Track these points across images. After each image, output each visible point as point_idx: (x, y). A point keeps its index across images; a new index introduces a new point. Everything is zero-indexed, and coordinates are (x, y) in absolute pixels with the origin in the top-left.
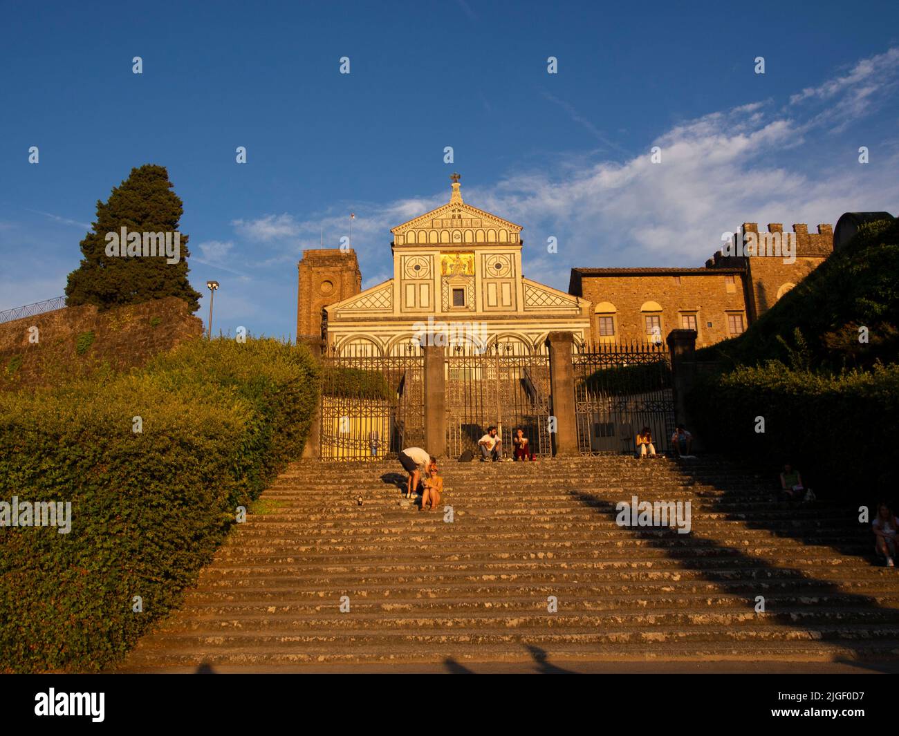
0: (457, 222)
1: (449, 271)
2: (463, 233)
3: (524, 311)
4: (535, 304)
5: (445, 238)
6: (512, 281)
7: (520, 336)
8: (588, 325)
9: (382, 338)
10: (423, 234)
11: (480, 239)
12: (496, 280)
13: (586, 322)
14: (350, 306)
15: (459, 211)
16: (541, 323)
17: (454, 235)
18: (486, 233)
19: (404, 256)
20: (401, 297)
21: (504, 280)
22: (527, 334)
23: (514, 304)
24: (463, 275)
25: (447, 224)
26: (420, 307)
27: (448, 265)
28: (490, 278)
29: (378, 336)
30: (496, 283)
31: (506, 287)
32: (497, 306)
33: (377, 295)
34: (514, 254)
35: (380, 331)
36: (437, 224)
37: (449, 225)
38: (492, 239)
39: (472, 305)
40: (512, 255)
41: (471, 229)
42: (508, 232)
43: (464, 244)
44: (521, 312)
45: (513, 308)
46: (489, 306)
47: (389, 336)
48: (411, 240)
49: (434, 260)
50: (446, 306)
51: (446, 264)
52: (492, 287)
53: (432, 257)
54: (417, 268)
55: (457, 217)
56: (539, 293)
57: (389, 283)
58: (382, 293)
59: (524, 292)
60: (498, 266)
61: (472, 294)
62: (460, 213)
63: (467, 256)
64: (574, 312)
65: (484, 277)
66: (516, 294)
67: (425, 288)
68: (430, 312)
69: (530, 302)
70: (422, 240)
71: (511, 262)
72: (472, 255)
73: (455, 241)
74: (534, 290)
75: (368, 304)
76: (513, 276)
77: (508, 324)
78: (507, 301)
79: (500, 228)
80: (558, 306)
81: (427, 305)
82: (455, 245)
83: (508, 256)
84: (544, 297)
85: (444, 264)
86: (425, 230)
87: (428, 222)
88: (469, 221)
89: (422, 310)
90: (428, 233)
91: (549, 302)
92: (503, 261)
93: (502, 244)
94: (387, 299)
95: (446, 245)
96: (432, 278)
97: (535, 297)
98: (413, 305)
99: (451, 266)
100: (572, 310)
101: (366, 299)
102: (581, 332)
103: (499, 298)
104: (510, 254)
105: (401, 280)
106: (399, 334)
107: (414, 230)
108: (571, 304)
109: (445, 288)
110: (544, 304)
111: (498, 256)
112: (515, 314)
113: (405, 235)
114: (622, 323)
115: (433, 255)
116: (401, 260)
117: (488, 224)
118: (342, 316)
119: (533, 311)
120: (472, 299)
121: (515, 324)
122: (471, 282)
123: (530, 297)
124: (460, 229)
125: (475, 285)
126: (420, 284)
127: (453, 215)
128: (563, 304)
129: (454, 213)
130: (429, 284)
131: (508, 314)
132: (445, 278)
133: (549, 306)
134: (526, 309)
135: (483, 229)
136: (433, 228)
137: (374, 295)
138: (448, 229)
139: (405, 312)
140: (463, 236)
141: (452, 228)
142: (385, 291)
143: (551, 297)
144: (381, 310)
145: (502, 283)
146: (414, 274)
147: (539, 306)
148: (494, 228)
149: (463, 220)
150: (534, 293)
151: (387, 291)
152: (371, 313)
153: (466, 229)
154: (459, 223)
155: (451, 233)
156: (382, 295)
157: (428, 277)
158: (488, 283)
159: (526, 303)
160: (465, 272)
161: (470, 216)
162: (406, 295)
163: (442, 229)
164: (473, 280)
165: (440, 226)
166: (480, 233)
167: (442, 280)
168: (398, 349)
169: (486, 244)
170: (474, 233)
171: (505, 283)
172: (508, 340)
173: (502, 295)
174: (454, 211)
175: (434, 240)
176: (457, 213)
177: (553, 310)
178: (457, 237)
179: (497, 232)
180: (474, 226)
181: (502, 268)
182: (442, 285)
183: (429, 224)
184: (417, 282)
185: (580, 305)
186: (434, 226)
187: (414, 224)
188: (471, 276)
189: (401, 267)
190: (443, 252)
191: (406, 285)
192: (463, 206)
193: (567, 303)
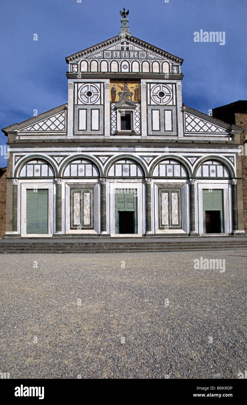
2: (130, 64)
3: (184, 136)
4: (194, 130)
5: (114, 68)
6: (174, 109)
7: (180, 159)
9: (56, 158)
11: (146, 70)
12: (159, 107)
14: (28, 129)
15: (128, 43)
17: (123, 65)
18: (151, 64)
19: (78, 83)
20: (74, 121)
21: (166, 108)
22: (186, 157)
23: (175, 129)
25: (116, 55)
26: (91, 130)
27: (117, 92)
28: (154, 105)
29: (52, 156)
30: (159, 110)
31: (168, 114)
32: (160, 130)
33: (53, 119)
36: (108, 54)
37: (119, 56)
38: (156, 70)
39: (138, 129)
40: (174, 85)
41: (138, 60)
42: (171, 64)
43: (131, 74)
44: (181, 137)
45: (174, 133)
46: (152, 130)
47: (62, 156)
48: (84, 69)
50: (114, 129)
51: (115, 91)
52: (156, 113)
54: (89, 94)
55: (125, 49)
56: (197, 120)
58: (57, 116)
59: (184, 119)
60: (161, 94)
61: (138, 119)
62: (128, 46)
64: (227, 139)
65: (149, 103)
66: (177, 120)
67: (95, 113)
68: (99, 135)
69: (189, 128)
70: (94, 69)
71: (172, 91)
72: (138, 84)
73: (123, 70)
74: (193, 118)
75: (44, 127)
76: (175, 104)
77: (169, 147)
78: (168, 127)
79: (163, 61)
80: (213, 133)
81: (98, 129)
82: (123, 74)
83: (170, 86)
84: (201, 124)
85: (113, 92)
86: (97, 60)
87: (99, 53)
88: (136, 54)
89: (93, 133)
90: (99, 63)
91: (205, 128)
92: (165, 90)
93: (165, 75)
94: (61, 123)
95: (115, 74)
96: (102, 103)
97: (193, 124)
98: (85, 129)
99: (120, 94)
100: (225, 137)
101: (42, 123)
102: (233, 157)
103: (162, 124)
104: (172, 84)
105: (74, 105)
106: (72, 154)
107: (87, 59)
108: (224, 131)
109: (114, 113)
110: (201, 130)
111: (161, 85)
112: (175, 138)
113: (79, 63)
115: (103, 83)
116: (74, 87)
117: (153, 57)
118: (22, 138)
120: (138, 124)
122: (137, 109)
123: (189, 124)
124: (127, 60)
125: (140, 111)
126: (92, 109)
127: (122, 47)
128: (217, 131)
129: (122, 46)
130: (99, 109)
131: (170, 138)
132: (114, 104)
133: (206, 132)
134: (185, 135)
135: (148, 61)
136: (103, 58)
137: (50, 119)
138: (117, 60)
139: (77, 135)
140: (130, 67)
141: (121, 58)
142: (60, 115)
143: (207, 124)
144: (56, 132)
145: (165, 110)
146: (86, 100)
147: (198, 132)
148: (158, 61)
149: (131, 52)
150: (193, 120)
151: (61, 115)
152: (47, 135)
153: (133, 60)
154: (127, 54)
155: (120, 64)
156: (57, 119)
157: (98, 103)
158: (152, 110)
159: (186, 129)
160: (131, 99)
161: (136, 49)
162: (79, 119)
163: (112, 60)
164: (139, 106)
165: (110, 57)
166: (146, 64)
167: (111, 106)
168: (70, 169)
169: (151, 76)
170: (141, 64)
171: (167, 110)
172: (170, 162)
173: (165, 121)
174: (122, 43)
175: (104, 69)
176: (125, 46)
177: (209, 136)
178: (125, 67)
179: (161, 64)
180: (140, 57)
181: (164, 96)
182: (111, 110)
183: (100, 55)
184: (89, 108)
185: (233, 132)
186: (105, 57)
187: (87, 54)
189: (74, 93)
190: (112, 80)
191: (79, 110)
192: (130, 39)
193: (221, 130)
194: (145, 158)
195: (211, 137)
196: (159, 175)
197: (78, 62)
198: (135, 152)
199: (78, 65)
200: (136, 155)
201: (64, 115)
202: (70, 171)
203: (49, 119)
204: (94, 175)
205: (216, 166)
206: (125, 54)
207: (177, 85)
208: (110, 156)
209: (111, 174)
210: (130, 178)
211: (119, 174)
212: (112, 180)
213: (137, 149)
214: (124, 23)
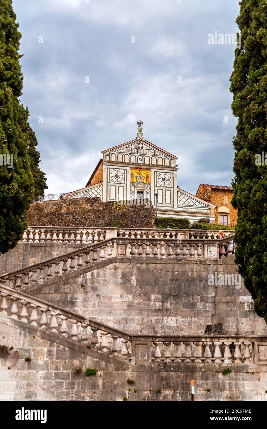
0: (140, 151)
1: (135, 181)
2: (144, 158)
3: (178, 208)
4: (184, 204)
5: (133, 160)
6: (172, 189)
8: (214, 219)
10: (120, 156)
11: (154, 162)
12: (162, 188)
13: (212, 217)
14: (77, 196)
15: (142, 144)
16: (187, 216)
17: (139, 158)
18: (157, 159)
19: (109, 168)
20: (107, 193)
23: (172, 203)
24: (144, 183)
25: (135, 151)
27: (135, 176)
28: (159, 187)
30: (162, 190)
31: (168, 193)
32: (162, 203)
33: (93, 191)
34: (173, 173)
36: (129, 150)
37: (136, 152)
38: (160, 163)
40: (172, 174)
41: (149, 156)
42: (170, 159)
43: (144, 165)
44: (176, 208)
45: (172, 205)
46: (158, 203)
48: (113, 159)
49: (127, 172)
52: (160, 192)
53: (125, 170)
54: (117, 176)
55: (140, 148)
56: (187, 198)
57: (100, 184)
58: (96, 189)
59: (178, 197)
60: (164, 180)
61: (148, 195)
62: (142, 146)
63: (146, 172)
64: (206, 211)
65: (156, 185)
66: (173, 197)
67: (121, 189)
69: (181, 203)
70: (120, 160)
71: (171, 178)
72: (149, 172)
73: (139, 162)
74: (184, 196)
75: (88, 195)
76: (172, 186)
77: (169, 214)
78: (168, 201)
79: (165, 157)
80: (197, 206)
82: (139, 165)
83: (170, 174)
84: (189, 200)
86: (122, 153)
88: (147, 151)
90: (123, 156)
91: (192, 203)
92: (166, 177)
93: (166, 167)
94: (99, 194)
95: (134, 164)
96: (125, 183)
97: (184, 200)
98: (114, 199)
99: (136, 177)
101: (86, 193)
103: (164, 199)
104: (171, 173)
105: (107, 183)
107: (115, 153)
108: (204, 206)
109: (133, 190)
110: (189, 204)
111: (164, 173)
112: (172, 209)
113: (110, 154)
114: (232, 220)
116: (107, 171)
117: (159, 154)
119: (183, 208)
120: (148, 198)
121: (173, 215)
122: (148, 188)
123: (181, 200)
124: (142, 155)
125: (150, 190)
126: (119, 186)
127: (138, 146)
128: (200, 205)
130: (123, 187)
131: (169, 209)
132: (133, 184)
133: (192, 206)
135: (155, 156)
136: (126, 153)
138: (135, 155)
140: (144, 160)
141: (138, 154)
142: (98, 188)
143: (193, 201)
145: (166, 190)
146: (115, 180)
147: (186, 206)
148: (162, 157)
149: (144, 150)
150: (184, 197)
153: (146, 156)
155: (137, 157)
156: (96, 191)
157: (123, 182)
158: (158, 189)
159: (179, 203)
161: (148, 148)
162: (110, 192)
163: (132, 154)
164: (149, 186)
165: (131, 152)
166: (154, 159)
167: (131, 185)
169: (157, 166)
170: (150, 158)
171: (167, 190)
173: (166, 197)
174: (138, 144)
175: (127, 160)
176: (140, 145)
177: (194, 209)
178: (140, 160)
179: (164, 159)
180: (150, 154)
181: (166, 181)
182: (131, 188)
183: (124, 150)
184: (117, 185)
185: (209, 207)
186: (127, 152)
187: (116, 149)
188: (148, 184)
189: (107, 175)
190: (132, 168)
191: (110, 186)
192: (144, 141)
193: (202, 205)
195: (195, 209)
197: (109, 154)
199: (109, 156)
201: (100, 188)
203: (90, 190)
214: (140, 130)
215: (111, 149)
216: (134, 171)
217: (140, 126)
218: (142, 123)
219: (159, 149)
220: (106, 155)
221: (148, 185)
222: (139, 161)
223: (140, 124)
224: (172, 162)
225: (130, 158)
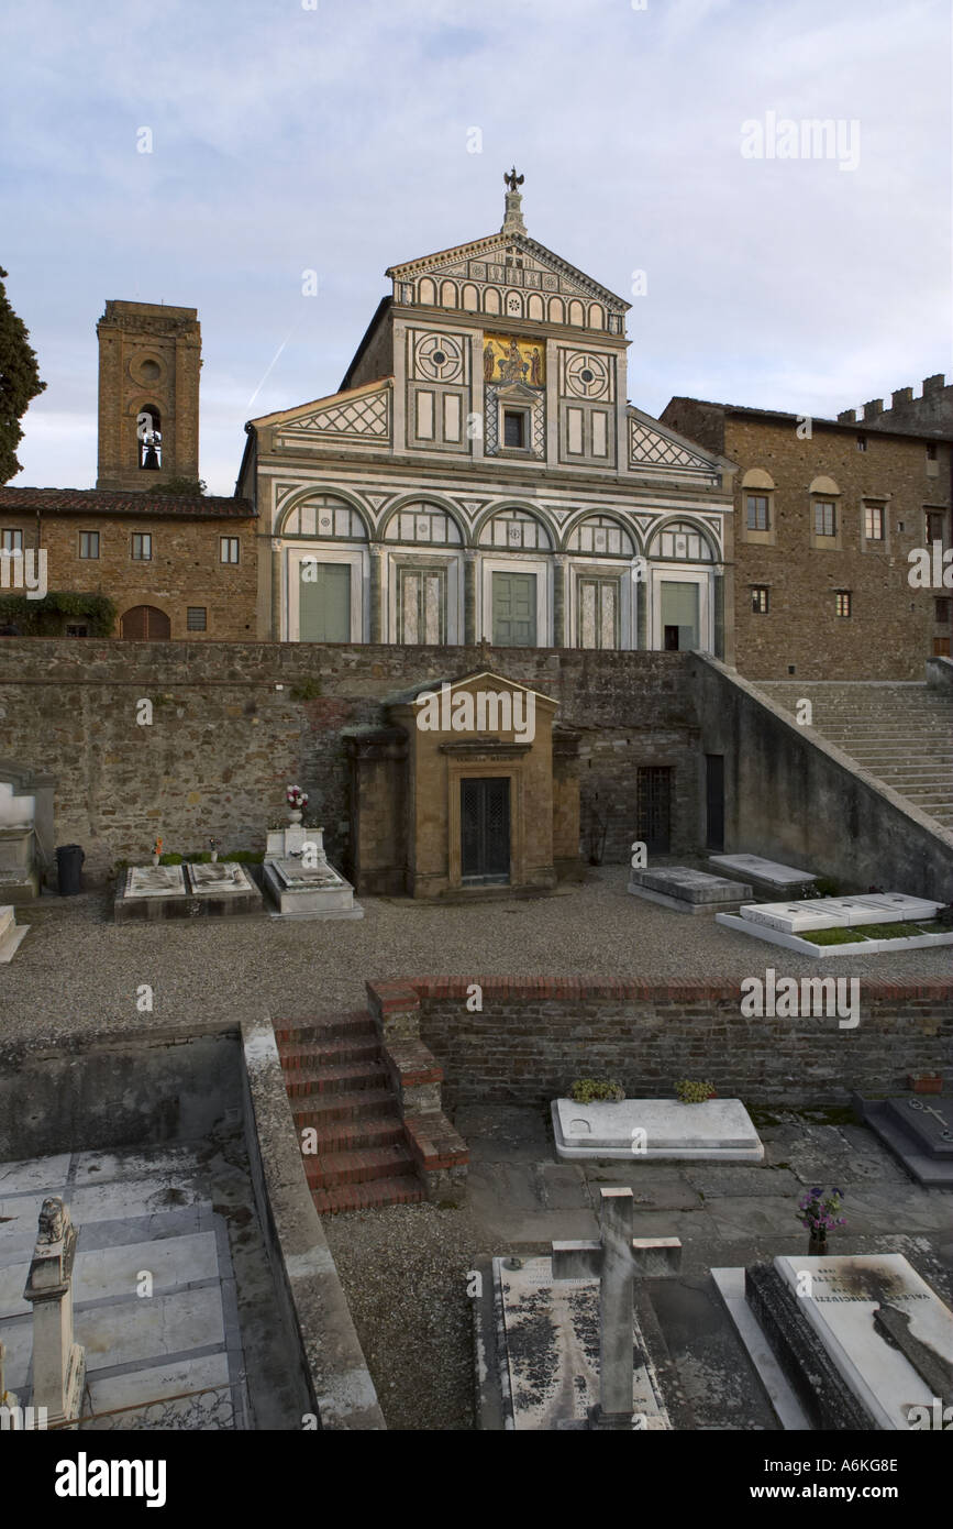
1: (497, 374)
3: (629, 469)
4: (647, 458)
5: (492, 305)
6: (610, 409)
7: (622, 516)
8: (730, 508)
9: (370, 498)
10: (449, 289)
11: (557, 317)
12: (582, 404)
13: (728, 503)
14: (304, 424)
15: (520, 252)
16: (657, 497)
17: (509, 300)
18: (567, 305)
19: (414, 329)
20: (407, 416)
21: (596, 406)
22: (634, 515)
23: (611, 453)
24: (525, 386)
25: (496, 275)
26: (444, 441)
27: (496, 360)
28: (572, 398)
29: (362, 493)
30: (583, 410)
31: (599, 420)
32: (582, 454)
33: (360, 407)
35: (368, 483)
36: (478, 270)
37: (501, 278)
38: (577, 320)
39: (539, 449)
40: (612, 358)
41: (541, 293)
42: (606, 310)
43: (528, 323)
44: (623, 472)
45: (610, 462)
46: (569, 453)
47: (383, 494)
48: (427, 298)
49: (471, 346)
50: (491, 443)
51: (492, 357)
52: (575, 416)
53: (467, 339)
54: (439, 358)
55: (514, 264)
56: (655, 438)
57: (384, 382)
58: (369, 402)
59: (631, 434)
60: (587, 376)
61: (540, 425)
62: (520, 257)
63: (530, 348)
64: (708, 483)
65: (562, 394)
66: (616, 435)
67: (453, 403)
68: (461, 453)
69: (639, 454)
70: (449, 302)
71: (608, 370)
72: (541, 349)
73: (511, 313)
74: (647, 433)
75: (341, 423)
76: (612, 400)
77: (602, 492)
78: (599, 449)
79: (592, 301)
80: (684, 467)
81: (457, 439)
82: (511, 321)
83: (605, 359)
84: (663, 447)
85: (488, 357)
86: (454, 280)
87: (460, 264)
88: (537, 277)
89: (447, 447)
90: (460, 289)
91: (669, 457)
92: (595, 368)
93: (594, 333)
94: (379, 417)
95: (493, 319)
96: (467, 383)
97: (647, 446)
98: (430, 436)
99: (501, 363)
100: (705, 477)
101: (336, 413)
102: (719, 520)
103: (587, 441)
104: (609, 355)
105: (407, 380)
106: (405, 492)
107: (433, 277)
108: (703, 466)
109: (491, 408)
111: (587, 355)
112: (612, 473)
113: (416, 283)
114: (781, 511)
115: (470, 336)
116: (407, 339)
117: (572, 289)
118: (289, 443)
120: (540, 437)
121: (614, 493)
122: (539, 402)
123: (639, 445)
124: (520, 290)
125: (546, 408)
126: (445, 394)
127: (508, 259)
128: (691, 463)
129: (509, 255)
131: (603, 472)
132: (491, 387)
133: (669, 465)
134: (632, 467)
135: (562, 297)
136: (468, 279)
137: (354, 406)
138: (497, 286)
139: (415, 449)
140: (525, 307)
141: (505, 284)
142: (375, 398)
143: (673, 448)
144: (366, 438)
145: (593, 411)
146: (432, 370)
147: (654, 464)
148: (582, 300)
149: (527, 273)
150: (647, 437)
151: (379, 399)
152: (347, 443)
153: (532, 292)
154: (518, 276)
155: (503, 296)
156: (369, 407)
157: (459, 381)
158: (568, 408)
159: (633, 455)
160: (525, 379)
161: (538, 267)
162: (417, 411)
163: (487, 285)
164: (542, 397)
165: (483, 278)
166: (556, 303)
167: (485, 390)
168: (399, 524)
169: (566, 330)
170: (546, 302)
171: (597, 411)
172: (601, 522)
173: (592, 434)
174: (509, 250)
175: (471, 305)
176: (514, 256)
177: (675, 474)
178: (515, 306)
179: (587, 308)
180: (545, 287)
181: (593, 381)
182: (485, 401)
183: (462, 270)
184: (440, 389)
185: (720, 470)
186: (472, 275)
187: (434, 264)
188: (538, 390)
189: (407, 352)
190: (489, 333)
191: (417, 391)
192: (526, 243)
193: (698, 463)
194: (556, 512)
195: (679, 475)
196: (580, 547)
197: (413, 280)
198: (534, 497)
199: (414, 286)
200: (539, 503)
202: (399, 527)
203: (351, 405)
204: (450, 540)
205: (687, 534)
206: (514, 276)
207: (618, 359)
208: (484, 503)
209: (485, 539)
210: (522, 550)
211: (500, 540)
212: (487, 554)
213: (540, 492)
214: (512, 203)
215: (420, 263)
216: (494, 342)
217: (514, 188)
218: (521, 180)
219: (572, 272)
220: (401, 283)
221: (539, 393)
222: (509, 309)
223: (514, 180)
224: (614, 321)
225: (480, 299)
